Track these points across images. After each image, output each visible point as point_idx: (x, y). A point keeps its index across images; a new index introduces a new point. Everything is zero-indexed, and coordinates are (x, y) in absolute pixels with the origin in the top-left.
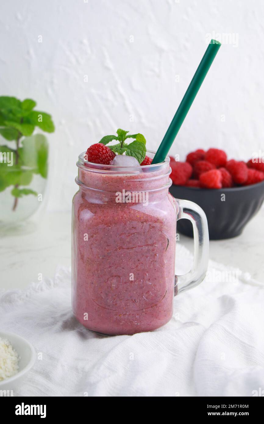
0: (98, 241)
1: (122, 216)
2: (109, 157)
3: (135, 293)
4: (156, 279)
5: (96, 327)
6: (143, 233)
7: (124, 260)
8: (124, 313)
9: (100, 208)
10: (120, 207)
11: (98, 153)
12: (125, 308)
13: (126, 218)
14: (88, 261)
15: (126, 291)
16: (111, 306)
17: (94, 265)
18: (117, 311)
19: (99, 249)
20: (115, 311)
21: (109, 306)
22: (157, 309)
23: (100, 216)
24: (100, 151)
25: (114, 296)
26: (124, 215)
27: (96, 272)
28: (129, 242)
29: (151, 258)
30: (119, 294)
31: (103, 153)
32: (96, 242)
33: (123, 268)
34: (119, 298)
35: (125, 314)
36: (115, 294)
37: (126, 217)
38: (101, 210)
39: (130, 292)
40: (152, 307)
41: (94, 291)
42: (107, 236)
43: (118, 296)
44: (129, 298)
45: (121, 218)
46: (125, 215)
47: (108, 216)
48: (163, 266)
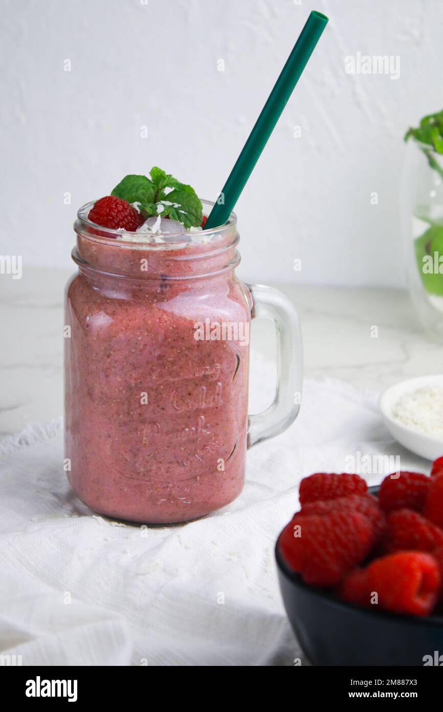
0: (118, 363)
1: (160, 318)
2: (129, 218)
3: (183, 449)
4: (217, 424)
5: (115, 511)
6: (196, 348)
7: (164, 396)
8: (165, 485)
9: (120, 305)
10: (155, 300)
11: (110, 211)
12: (165, 477)
13: (166, 322)
14: (100, 397)
15: (168, 447)
16: (141, 474)
17: (113, 405)
18: (152, 482)
19: (121, 376)
20: (149, 483)
21: (139, 473)
22: (220, 475)
23: (121, 320)
24: (112, 208)
25: (147, 457)
26: (162, 315)
27: (115, 416)
28: (173, 363)
29: (209, 389)
30: (155, 453)
31: (119, 211)
32: (115, 365)
33: (163, 409)
34: (156, 459)
35: (167, 487)
36: (148, 453)
37: (166, 319)
38: (122, 309)
39: (174, 448)
40: (211, 473)
41: (113, 449)
42: (133, 352)
43: (154, 456)
44: (173, 460)
45: (158, 320)
46: (165, 316)
47: (136, 318)
48: (229, 402)
